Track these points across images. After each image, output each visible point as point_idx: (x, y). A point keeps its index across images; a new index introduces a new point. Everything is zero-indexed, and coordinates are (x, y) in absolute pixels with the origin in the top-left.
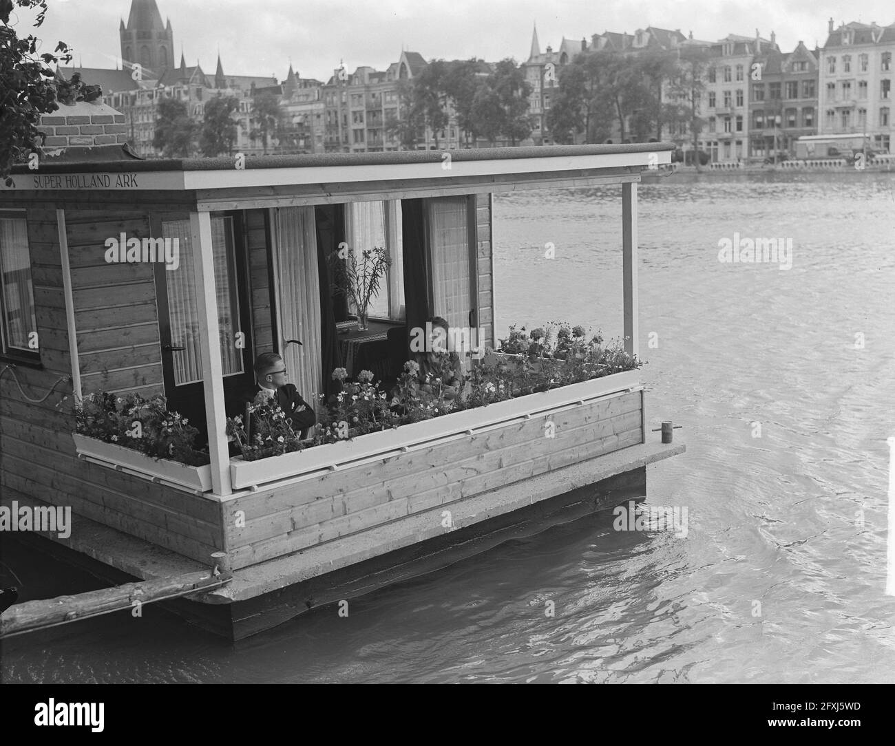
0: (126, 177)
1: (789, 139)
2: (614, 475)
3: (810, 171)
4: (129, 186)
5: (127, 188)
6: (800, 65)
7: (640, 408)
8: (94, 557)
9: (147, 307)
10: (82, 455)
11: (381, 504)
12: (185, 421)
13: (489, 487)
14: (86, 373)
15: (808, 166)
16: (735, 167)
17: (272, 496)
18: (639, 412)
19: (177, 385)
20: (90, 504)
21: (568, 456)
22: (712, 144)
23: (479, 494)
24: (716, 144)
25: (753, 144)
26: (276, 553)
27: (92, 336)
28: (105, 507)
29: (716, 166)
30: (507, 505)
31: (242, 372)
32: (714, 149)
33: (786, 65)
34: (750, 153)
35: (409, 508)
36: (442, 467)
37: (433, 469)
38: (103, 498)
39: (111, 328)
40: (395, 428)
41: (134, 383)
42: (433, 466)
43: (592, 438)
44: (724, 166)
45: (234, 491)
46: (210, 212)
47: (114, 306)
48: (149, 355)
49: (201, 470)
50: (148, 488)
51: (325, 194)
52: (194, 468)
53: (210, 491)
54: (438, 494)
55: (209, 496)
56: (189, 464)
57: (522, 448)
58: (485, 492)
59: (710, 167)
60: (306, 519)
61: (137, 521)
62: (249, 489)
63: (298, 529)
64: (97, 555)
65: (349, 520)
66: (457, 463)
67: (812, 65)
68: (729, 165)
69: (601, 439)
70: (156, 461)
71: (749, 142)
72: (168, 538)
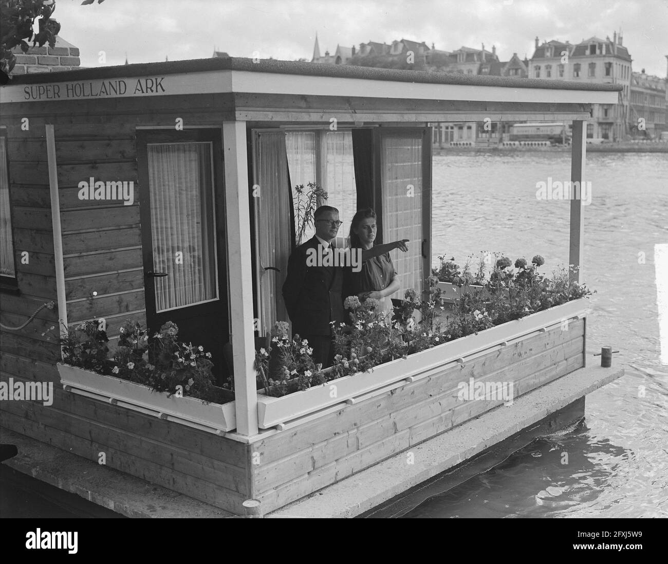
0: (149, 82)
1: (506, 126)
2: (576, 400)
3: (524, 149)
4: (152, 91)
5: (150, 94)
6: (514, 71)
7: (583, 334)
8: (90, 499)
9: (130, 231)
10: (68, 386)
11: (388, 437)
12: (208, 354)
13: (474, 415)
14: (71, 300)
15: (522, 146)
16: (469, 145)
17: (295, 434)
18: (582, 338)
19: (157, 313)
20: (73, 437)
21: (532, 382)
22: (449, 128)
23: (465, 422)
24: (452, 128)
25: (480, 129)
26: (298, 496)
27: (78, 261)
28: (92, 441)
29: (454, 144)
30: (500, 434)
31: (218, 299)
32: (451, 132)
33: (504, 71)
34: (477, 136)
35: (410, 439)
36: (438, 396)
37: (432, 399)
38: (90, 432)
39: (97, 252)
40: (405, 358)
41: (118, 310)
42: (431, 395)
43: (549, 364)
44: (460, 144)
45: (260, 430)
46: (247, 121)
47: (100, 229)
48: (132, 281)
49: (226, 408)
50: (150, 423)
51: (350, 111)
52: (218, 405)
53: (234, 431)
54: (433, 424)
55: (233, 436)
56: (211, 401)
57: (499, 374)
58: (469, 420)
59: (449, 145)
60: (324, 457)
61: (133, 458)
62: (274, 427)
63: (317, 469)
64: (93, 498)
65: (361, 456)
66: (449, 392)
67: (523, 72)
68: (464, 144)
69: (555, 364)
70: (168, 397)
71: (476, 128)
72: (174, 479)
